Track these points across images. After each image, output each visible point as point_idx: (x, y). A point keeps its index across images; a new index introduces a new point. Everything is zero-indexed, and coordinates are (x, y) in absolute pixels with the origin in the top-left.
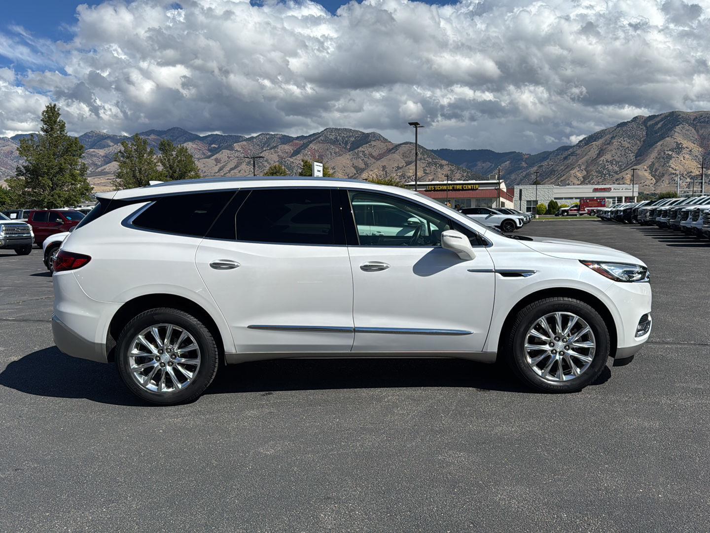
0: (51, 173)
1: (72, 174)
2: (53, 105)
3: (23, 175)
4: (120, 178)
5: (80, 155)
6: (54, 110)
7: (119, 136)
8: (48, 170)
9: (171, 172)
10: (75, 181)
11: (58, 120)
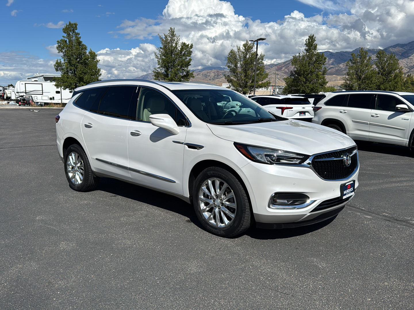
0: (306, 74)
1: (317, 74)
3: (293, 76)
4: (348, 76)
5: (324, 63)
6: (313, 38)
7: (376, 49)
8: (304, 72)
9: (382, 71)
10: (318, 78)
11: (314, 44)
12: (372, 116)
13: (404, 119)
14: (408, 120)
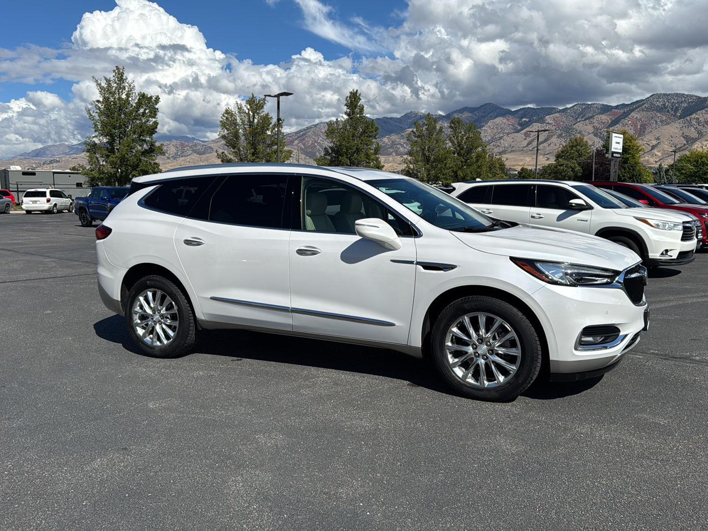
0: (350, 153)
1: (367, 153)
2: (355, 91)
3: (329, 155)
4: (411, 156)
5: (375, 136)
7: (435, 115)
8: (347, 150)
9: (458, 149)
10: (369, 160)
11: (359, 104)
12: (533, 217)
13: (581, 220)
14: (587, 221)
